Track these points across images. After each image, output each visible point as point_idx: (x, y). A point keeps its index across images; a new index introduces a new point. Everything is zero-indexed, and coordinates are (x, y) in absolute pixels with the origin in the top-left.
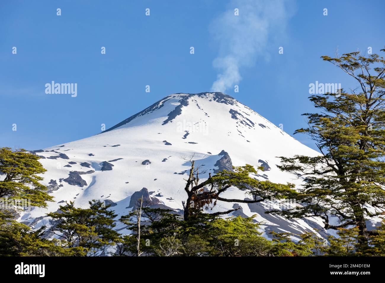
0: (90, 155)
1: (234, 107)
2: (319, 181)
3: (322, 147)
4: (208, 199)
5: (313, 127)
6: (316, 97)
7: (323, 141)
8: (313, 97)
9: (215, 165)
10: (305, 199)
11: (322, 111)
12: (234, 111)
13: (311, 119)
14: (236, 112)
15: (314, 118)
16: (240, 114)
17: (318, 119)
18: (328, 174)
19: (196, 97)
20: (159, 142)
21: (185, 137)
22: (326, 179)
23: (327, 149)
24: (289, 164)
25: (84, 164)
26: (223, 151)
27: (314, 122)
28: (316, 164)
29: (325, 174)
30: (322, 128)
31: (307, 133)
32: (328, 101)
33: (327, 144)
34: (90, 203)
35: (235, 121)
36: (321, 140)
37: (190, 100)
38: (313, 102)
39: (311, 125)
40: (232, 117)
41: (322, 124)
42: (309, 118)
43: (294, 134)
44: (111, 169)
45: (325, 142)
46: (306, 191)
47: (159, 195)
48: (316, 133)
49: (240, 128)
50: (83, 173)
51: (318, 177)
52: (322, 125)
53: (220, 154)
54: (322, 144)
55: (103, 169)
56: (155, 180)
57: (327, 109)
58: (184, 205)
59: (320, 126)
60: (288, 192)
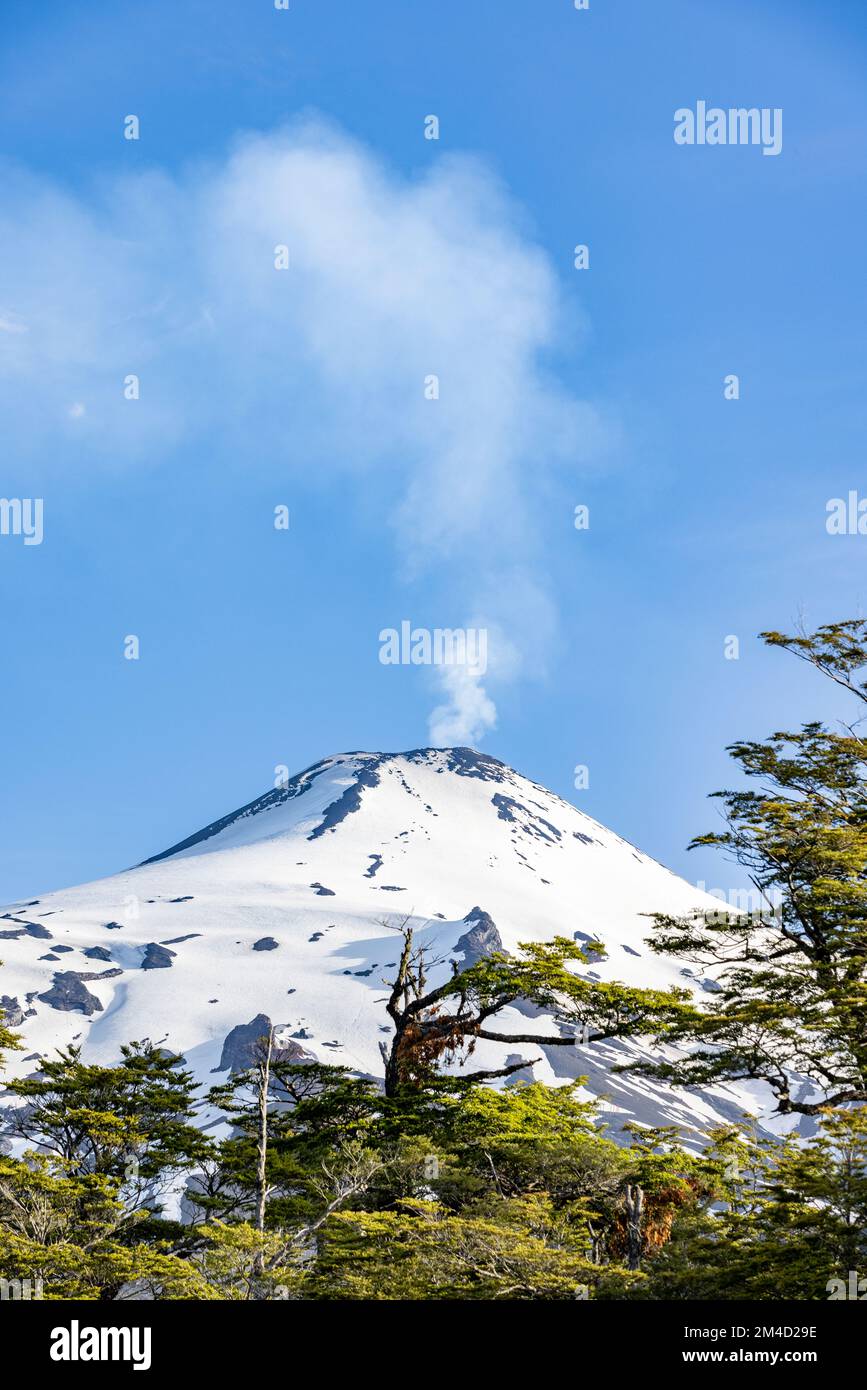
0: (111, 926)
1: (504, 789)
2: (760, 980)
3: (768, 884)
4: (452, 1036)
5: (742, 828)
6: (749, 747)
7: (768, 869)
8: (738, 747)
9: (457, 949)
10: (723, 1030)
11: (764, 785)
12: (504, 798)
13: (736, 808)
14: (511, 802)
15: (741, 802)
16: (520, 807)
17: (755, 806)
18: (784, 959)
19: (400, 763)
20: (299, 888)
21: (372, 871)
22: (781, 973)
23: (782, 891)
24: (675, 933)
25: (93, 953)
26: (476, 910)
27: (744, 816)
28: (751, 932)
29: (776, 961)
30: (768, 830)
31: (726, 845)
32: (780, 756)
33: (782, 877)
34: (125, 1051)
35: (508, 825)
36: (764, 866)
37: (382, 771)
38: (739, 760)
39: (737, 823)
40: (501, 816)
41: (767, 820)
42: (731, 803)
43: (689, 848)
44: (168, 964)
45: (774, 871)
46: (724, 1007)
47: (302, 1034)
48: (751, 847)
49: (521, 847)
50: (90, 976)
51: (758, 968)
52: (767, 824)
53: (469, 918)
54: (766, 877)
55: (146, 965)
56: (291, 992)
57: (779, 779)
58: (386, 1054)
59: (762, 826)
60: (674, 1011)
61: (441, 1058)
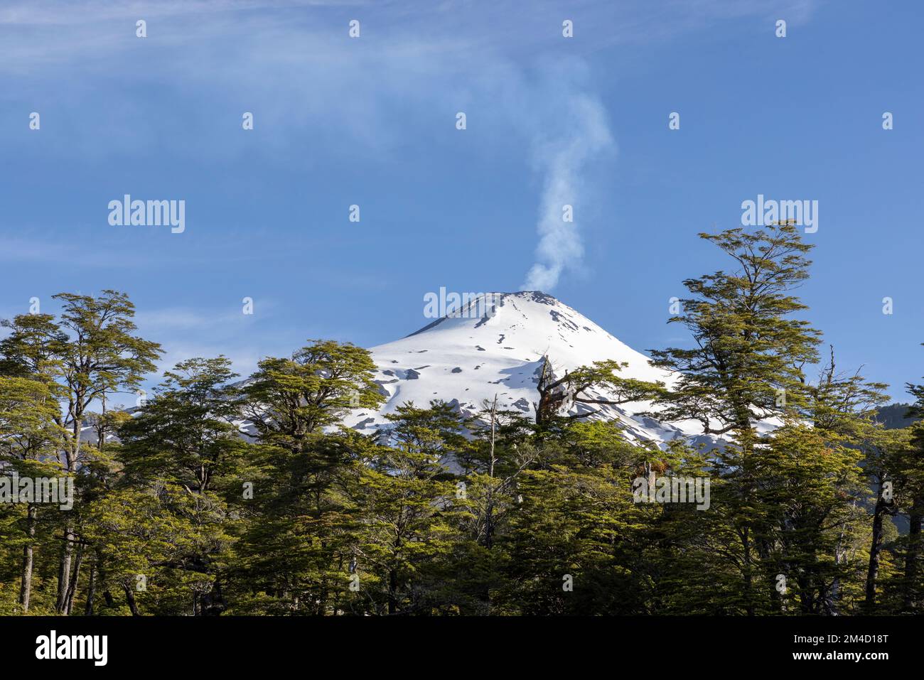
0: (394, 362)
1: (555, 308)
2: (696, 378)
3: (700, 338)
5: (690, 315)
6: (692, 281)
7: (701, 332)
8: (688, 281)
9: (535, 373)
10: (681, 399)
11: (698, 297)
12: (555, 312)
14: (558, 314)
15: (689, 304)
16: (561, 316)
17: (695, 306)
18: (707, 370)
19: (513, 296)
20: (471, 347)
21: (500, 341)
22: (705, 375)
23: (706, 341)
25: (387, 373)
26: (543, 358)
27: (691, 310)
28: (692, 358)
29: (703, 370)
30: (701, 316)
31: (682, 322)
32: (705, 285)
33: (706, 335)
34: (432, 403)
35: (555, 323)
36: (699, 331)
37: (505, 300)
38: (687, 286)
39: (688, 313)
41: (701, 311)
42: (685, 304)
43: (667, 323)
44: (417, 378)
45: (703, 333)
46: (682, 389)
47: (471, 407)
48: (694, 323)
49: (562, 332)
50: (385, 382)
51: (696, 373)
52: (701, 313)
53: (540, 361)
54: (700, 335)
55: (408, 378)
56: (467, 390)
57: (705, 294)
58: (537, 408)
59: (699, 314)
60: (657, 391)
61: (560, 409)
